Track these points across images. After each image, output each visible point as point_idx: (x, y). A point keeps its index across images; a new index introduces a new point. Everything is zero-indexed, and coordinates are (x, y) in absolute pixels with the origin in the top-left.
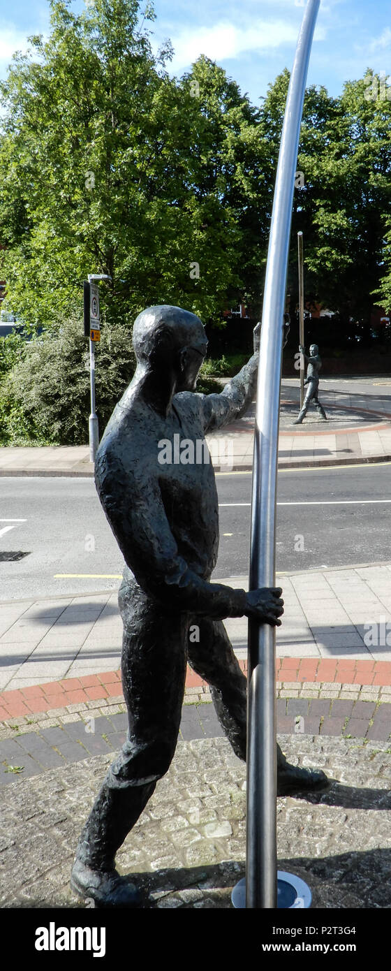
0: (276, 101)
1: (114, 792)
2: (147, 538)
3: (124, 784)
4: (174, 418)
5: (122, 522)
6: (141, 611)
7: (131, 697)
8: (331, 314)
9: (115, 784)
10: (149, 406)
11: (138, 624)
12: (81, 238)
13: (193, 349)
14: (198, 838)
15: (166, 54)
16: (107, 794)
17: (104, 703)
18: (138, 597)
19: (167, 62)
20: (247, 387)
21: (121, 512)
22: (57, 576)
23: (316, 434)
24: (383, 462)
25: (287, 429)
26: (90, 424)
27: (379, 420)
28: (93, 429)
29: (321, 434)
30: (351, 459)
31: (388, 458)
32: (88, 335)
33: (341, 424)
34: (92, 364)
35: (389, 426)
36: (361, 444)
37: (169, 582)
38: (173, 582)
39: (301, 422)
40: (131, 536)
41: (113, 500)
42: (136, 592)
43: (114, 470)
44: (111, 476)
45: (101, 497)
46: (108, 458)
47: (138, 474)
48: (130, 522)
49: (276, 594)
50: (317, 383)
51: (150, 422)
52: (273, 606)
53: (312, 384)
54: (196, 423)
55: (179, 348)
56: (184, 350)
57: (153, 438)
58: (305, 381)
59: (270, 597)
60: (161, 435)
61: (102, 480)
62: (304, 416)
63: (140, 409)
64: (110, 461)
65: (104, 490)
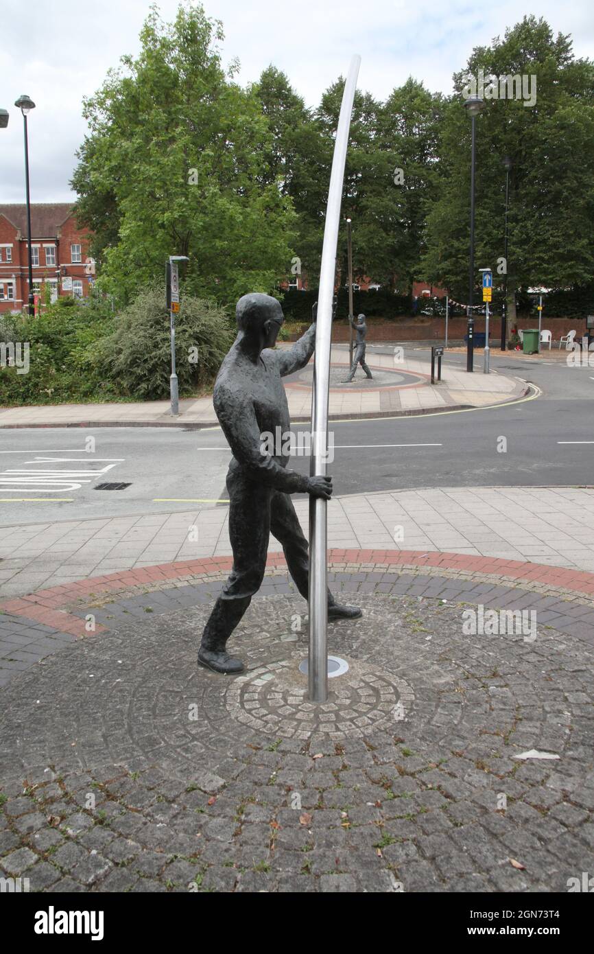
0: (331, 104)
1: (225, 602)
3: (232, 598)
4: (261, 365)
7: (234, 542)
8: (377, 287)
9: (225, 597)
10: (246, 357)
11: (240, 497)
12: (162, 226)
13: (274, 321)
14: (277, 641)
15: (234, 68)
16: (220, 604)
17: (204, 575)
18: (240, 479)
19: (235, 74)
20: (308, 345)
22: (156, 500)
23: (363, 391)
24: (419, 414)
25: (339, 387)
26: (171, 382)
27: (418, 380)
28: (173, 386)
29: (367, 391)
30: (392, 412)
31: (424, 411)
32: (169, 307)
33: (384, 382)
34: (173, 331)
35: (426, 384)
36: (401, 399)
37: (261, 466)
38: (264, 466)
39: (350, 380)
40: (237, 438)
41: (226, 415)
42: (238, 476)
43: (227, 397)
44: (224, 401)
45: (218, 414)
46: (222, 390)
47: (241, 399)
48: (237, 429)
49: (328, 480)
50: (364, 347)
51: (247, 367)
52: (326, 486)
53: (359, 349)
54: (275, 368)
55: (266, 320)
56: (269, 321)
57: (250, 377)
58: (354, 345)
59: (324, 481)
60: (254, 376)
61: (218, 403)
62: (353, 376)
63: (241, 360)
64: (224, 391)
65: (220, 409)
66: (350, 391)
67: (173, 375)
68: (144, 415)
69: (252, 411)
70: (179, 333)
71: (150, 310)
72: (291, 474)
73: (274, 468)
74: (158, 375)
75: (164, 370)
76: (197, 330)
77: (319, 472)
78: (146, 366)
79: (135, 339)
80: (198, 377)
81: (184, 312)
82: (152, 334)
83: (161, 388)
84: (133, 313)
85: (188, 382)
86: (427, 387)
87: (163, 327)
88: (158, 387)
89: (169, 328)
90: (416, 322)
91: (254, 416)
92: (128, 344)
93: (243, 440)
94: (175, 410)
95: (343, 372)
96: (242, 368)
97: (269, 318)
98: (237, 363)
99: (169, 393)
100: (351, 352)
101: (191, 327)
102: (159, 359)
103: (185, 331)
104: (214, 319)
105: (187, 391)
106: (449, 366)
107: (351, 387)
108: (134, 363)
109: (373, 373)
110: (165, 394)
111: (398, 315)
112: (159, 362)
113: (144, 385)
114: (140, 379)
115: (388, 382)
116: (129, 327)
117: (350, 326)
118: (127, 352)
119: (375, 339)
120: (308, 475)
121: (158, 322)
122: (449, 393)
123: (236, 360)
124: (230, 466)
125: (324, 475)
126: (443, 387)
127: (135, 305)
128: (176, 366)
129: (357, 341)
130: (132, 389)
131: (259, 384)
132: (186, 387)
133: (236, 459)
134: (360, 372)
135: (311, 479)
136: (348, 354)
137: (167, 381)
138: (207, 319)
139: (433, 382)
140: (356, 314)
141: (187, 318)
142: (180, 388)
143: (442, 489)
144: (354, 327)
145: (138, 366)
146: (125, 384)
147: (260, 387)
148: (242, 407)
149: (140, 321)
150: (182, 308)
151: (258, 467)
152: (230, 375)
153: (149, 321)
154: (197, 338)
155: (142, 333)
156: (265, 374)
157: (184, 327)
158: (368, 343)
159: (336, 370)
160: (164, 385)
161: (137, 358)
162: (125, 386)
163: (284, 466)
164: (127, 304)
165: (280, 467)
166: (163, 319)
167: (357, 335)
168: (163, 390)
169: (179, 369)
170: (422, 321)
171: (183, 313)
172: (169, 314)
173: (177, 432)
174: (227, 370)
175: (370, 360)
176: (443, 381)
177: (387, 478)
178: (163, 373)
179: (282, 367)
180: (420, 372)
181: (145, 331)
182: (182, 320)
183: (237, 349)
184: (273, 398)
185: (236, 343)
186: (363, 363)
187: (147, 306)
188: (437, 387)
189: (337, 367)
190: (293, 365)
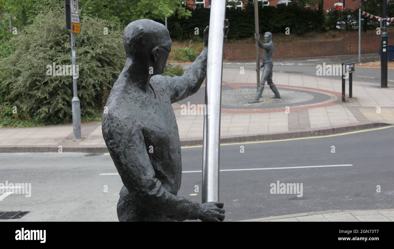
2: (136, 166)
4: (151, 92)
5: (120, 157)
6: (132, 216)
10: (135, 84)
13: (162, 47)
18: (130, 207)
21: (120, 150)
23: (270, 111)
24: (329, 134)
25: (245, 108)
26: (73, 106)
27: (328, 98)
28: (75, 110)
29: (275, 111)
30: (301, 133)
31: (334, 131)
32: (70, 28)
33: (293, 102)
34: (74, 53)
35: (336, 103)
36: (310, 119)
37: (150, 193)
38: (153, 193)
39: (257, 101)
40: (126, 166)
41: (114, 143)
42: (129, 204)
43: (115, 125)
44: (113, 129)
45: (106, 141)
46: (110, 117)
47: (130, 127)
48: (126, 157)
49: (220, 206)
50: (271, 66)
51: (136, 94)
52: (218, 213)
53: (266, 68)
54: (165, 95)
55: (154, 47)
56: (157, 48)
57: (138, 105)
58: (261, 64)
59: (216, 207)
60: (143, 103)
61: (107, 131)
62: (260, 96)
63: (130, 87)
64: (112, 119)
65: (108, 136)
66: (258, 112)
67: (75, 99)
68: (44, 139)
69: (140, 138)
70: (80, 55)
71: (49, 30)
72: (180, 202)
73: (164, 195)
74: (59, 98)
75: (66, 93)
76: (99, 51)
77: (211, 198)
78: (47, 88)
79: (35, 60)
80: (101, 100)
81: (86, 33)
82: (52, 56)
83: (63, 112)
84: (31, 33)
85: (91, 105)
86: (338, 106)
87: (63, 48)
88: (59, 111)
89: (70, 49)
90: (327, 37)
91: (143, 143)
92: (27, 66)
93: (131, 168)
94: (78, 135)
95: (250, 93)
96: (131, 96)
97: (157, 44)
98: (125, 90)
99: (71, 117)
100: (258, 71)
101: (93, 49)
102: (60, 81)
103: (87, 52)
104: (117, 40)
105: (90, 114)
106: (363, 83)
107: (258, 108)
108: (33, 85)
109: (281, 93)
110: (67, 118)
111: (309, 30)
112: (60, 85)
113: (45, 109)
114: (40, 102)
115: (297, 101)
116: (28, 48)
117: (257, 45)
118: (25, 74)
119: (284, 57)
120: (200, 201)
121: (58, 43)
122: (362, 110)
123: (125, 87)
124: (121, 194)
125: (216, 201)
126: (355, 104)
127: (34, 25)
128: (78, 89)
129: (264, 60)
130: (32, 113)
131: (148, 111)
132: (89, 110)
133: (126, 186)
134: (268, 92)
135: (202, 206)
136: (255, 74)
137: (69, 104)
138: (109, 40)
139: (344, 100)
140: (262, 32)
141: (88, 39)
142: (82, 112)
143: (351, 211)
144: (260, 46)
145: (38, 89)
146: (24, 107)
147: (149, 114)
148: (131, 135)
149: (39, 42)
150: (83, 29)
151: (148, 195)
152: (119, 103)
153: (48, 42)
154: (100, 60)
155: (41, 55)
156: (154, 101)
157: (86, 48)
158: (277, 61)
159: (243, 90)
160: (66, 108)
161: (36, 80)
162: (24, 109)
163: (175, 193)
164: (25, 24)
165: (170, 194)
166: (63, 39)
167: (264, 54)
168: (65, 114)
169: (81, 92)
170: (334, 36)
171: (84, 34)
172: (69, 34)
173: (80, 157)
174: (116, 97)
175: (278, 79)
176: (355, 98)
177: (294, 201)
178: (65, 96)
179: (172, 93)
180: (330, 89)
181: (45, 53)
182: (83, 41)
183: (126, 76)
184: (163, 125)
185: (124, 70)
186: (270, 82)
187: (46, 26)
188: (348, 104)
189: (245, 87)
190: (184, 91)
